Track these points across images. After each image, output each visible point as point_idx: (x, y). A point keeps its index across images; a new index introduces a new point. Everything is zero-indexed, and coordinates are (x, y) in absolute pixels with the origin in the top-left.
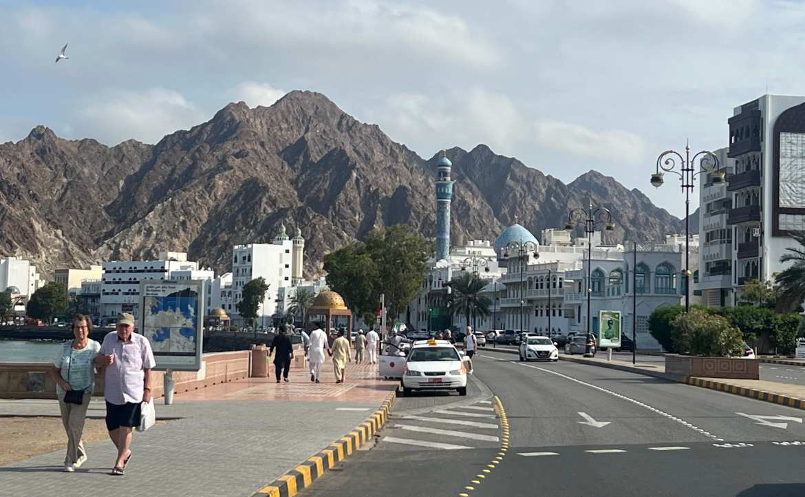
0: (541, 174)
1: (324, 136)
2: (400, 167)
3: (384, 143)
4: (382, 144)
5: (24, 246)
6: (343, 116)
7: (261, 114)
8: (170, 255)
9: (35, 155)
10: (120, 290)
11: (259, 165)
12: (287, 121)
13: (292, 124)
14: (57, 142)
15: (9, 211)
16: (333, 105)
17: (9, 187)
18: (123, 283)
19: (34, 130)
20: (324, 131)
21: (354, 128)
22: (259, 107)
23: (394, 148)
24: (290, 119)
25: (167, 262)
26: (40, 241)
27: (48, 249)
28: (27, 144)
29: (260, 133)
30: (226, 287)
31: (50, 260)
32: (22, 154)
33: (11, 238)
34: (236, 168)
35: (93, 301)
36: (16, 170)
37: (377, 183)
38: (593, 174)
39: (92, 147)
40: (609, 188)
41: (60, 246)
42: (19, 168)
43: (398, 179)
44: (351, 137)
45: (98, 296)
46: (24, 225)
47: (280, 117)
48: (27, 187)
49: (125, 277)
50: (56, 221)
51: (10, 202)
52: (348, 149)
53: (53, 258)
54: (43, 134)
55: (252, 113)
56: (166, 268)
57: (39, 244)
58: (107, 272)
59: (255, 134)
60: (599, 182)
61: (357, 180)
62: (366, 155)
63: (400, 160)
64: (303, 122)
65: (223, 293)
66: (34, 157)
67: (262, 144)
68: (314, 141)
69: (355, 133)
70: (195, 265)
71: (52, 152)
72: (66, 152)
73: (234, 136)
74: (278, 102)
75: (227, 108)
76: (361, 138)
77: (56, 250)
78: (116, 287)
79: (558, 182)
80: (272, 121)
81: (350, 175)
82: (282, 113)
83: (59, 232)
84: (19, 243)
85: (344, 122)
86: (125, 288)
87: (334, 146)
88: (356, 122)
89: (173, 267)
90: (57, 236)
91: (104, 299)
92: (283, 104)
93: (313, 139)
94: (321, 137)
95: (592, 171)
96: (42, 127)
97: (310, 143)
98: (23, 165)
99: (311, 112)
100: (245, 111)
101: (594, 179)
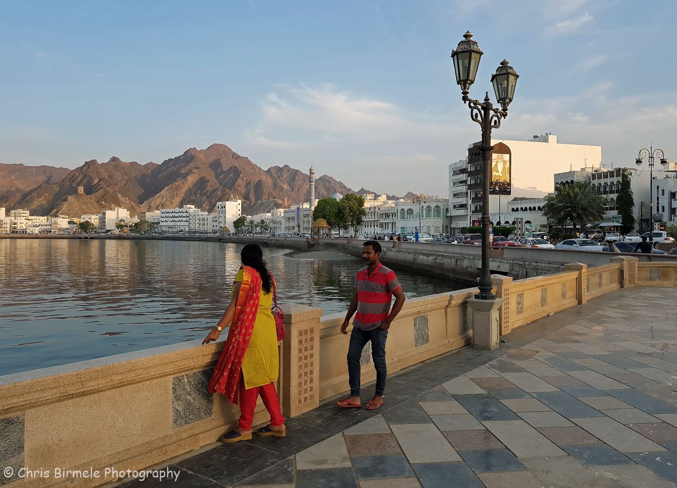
1: (227, 161)
2: (256, 173)
3: (250, 164)
8: (188, 206)
9: (113, 167)
10: (168, 220)
15: (108, 190)
16: (230, 149)
17: (106, 180)
18: (170, 217)
19: (112, 158)
22: (201, 150)
24: (214, 155)
26: (121, 202)
27: (124, 205)
28: (110, 164)
30: (214, 218)
32: (109, 167)
33: (109, 201)
34: (196, 173)
35: (157, 225)
36: (107, 174)
37: (250, 179)
40: (331, 181)
41: (128, 203)
43: (256, 177)
45: (159, 223)
48: (113, 180)
49: (171, 215)
50: (124, 194)
51: (107, 186)
52: (238, 166)
54: (115, 160)
55: (199, 152)
56: (188, 211)
58: (162, 213)
59: (201, 160)
60: (328, 179)
61: (242, 178)
62: (244, 169)
63: (256, 170)
64: (219, 156)
65: (213, 221)
67: (204, 164)
69: (239, 160)
70: (199, 210)
71: (120, 167)
72: (125, 167)
73: (193, 161)
74: (208, 148)
75: (189, 150)
76: (242, 162)
80: (207, 155)
81: (239, 176)
82: (211, 152)
85: (235, 156)
87: (232, 165)
88: (239, 156)
90: (126, 199)
95: (324, 175)
96: (115, 157)
97: (222, 164)
98: (110, 173)
99: (222, 152)
100: (196, 151)
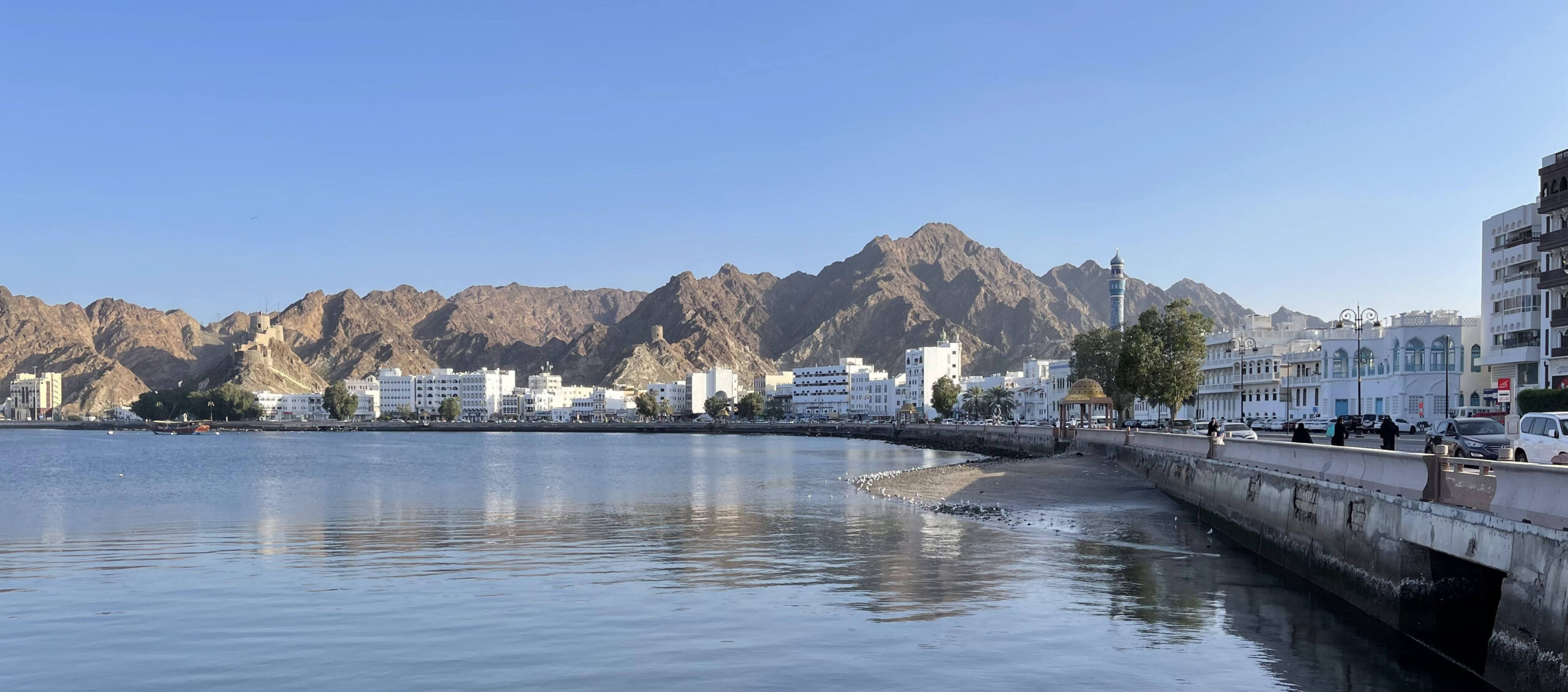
0: (1143, 283)
1: (955, 260)
2: (1019, 282)
3: (1005, 263)
4: (1004, 264)
5: (723, 359)
6: (970, 242)
7: (901, 244)
8: (849, 360)
9: (725, 286)
10: (808, 392)
11: (903, 286)
12: (923, 249)
13: (927, 252)
14: (740, 277)
15: (709, 332)
16: (961, 234)
17: (708, 313)
18: (811, 385)
19: (722, 267)
20: (955, 256)
21: (979, 252)
22: (899, 239)
23: (1014, 267)
24: (926, 247)
25: (847, 366)
26: (734, 355)
27: (740, 362)
28: (718, 278)
29: (901, 260)
30: (900, 386)
31: (742, 369)
32: (715, 286)
33: (711, 354)
34: (884, 290)
35: (787, 401)
36: (712, 299)
37: (1002, 296)
38: (1186, 282)
39: (767, 279)
40: (1201, 293)
41: (749, 358)
42: (714, 297)
43: (1018, 293)
44: (977, 259)
45: (791, 397)
46: (721, 342)
47: (917, 245)
48: (721, 312)
49: (813, 380)
50: (743, 339)
51: (709, 325)
52: (976, 269)
53: (744, 368)
54: (729, 270)
55: (894, 244)
56: (847, 371)
57: (733, 358)
58: (797, 376)
59: (898, 261)
60: (1191, 288)
61: (985, 295)
62: (990, 274)
63: (1019, 277)
64: (937, 249)
65: (898, 392)
66: (724, 288)
67: (904, 269)
68: (947, 265)
69: (981, 256)
70: (870, 368)
71: (737, 284)
72: (747, 284)
73: (881, 263)
74: (915, 233)
75: (874, 240)
76: (986, 260)
77: (747, 362)
78: (805, 389)
79: (1157, 290)
80: (911, 249)
81: (980, 290)
82: (919, 243)
83: (747, 348)
84: (718, 356)
85: (971, 247)
86: (813, 389)
87: (963, 268)
88: (980, 247)
89: (852, 370)
90: (745, 350)
91: (795, 399)
92: (919, 235)
93: (946, 263)
94: (952, 260)
95: (1185, 279)
96: (728, 265)
97: (944, 266)
98: (716, 296)
99: (943, 241)
100: (889, 242)
101: (1187, 286)
